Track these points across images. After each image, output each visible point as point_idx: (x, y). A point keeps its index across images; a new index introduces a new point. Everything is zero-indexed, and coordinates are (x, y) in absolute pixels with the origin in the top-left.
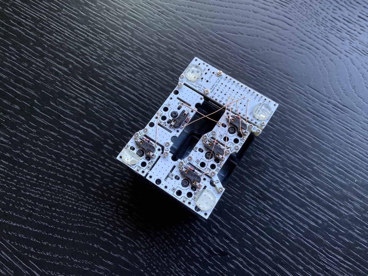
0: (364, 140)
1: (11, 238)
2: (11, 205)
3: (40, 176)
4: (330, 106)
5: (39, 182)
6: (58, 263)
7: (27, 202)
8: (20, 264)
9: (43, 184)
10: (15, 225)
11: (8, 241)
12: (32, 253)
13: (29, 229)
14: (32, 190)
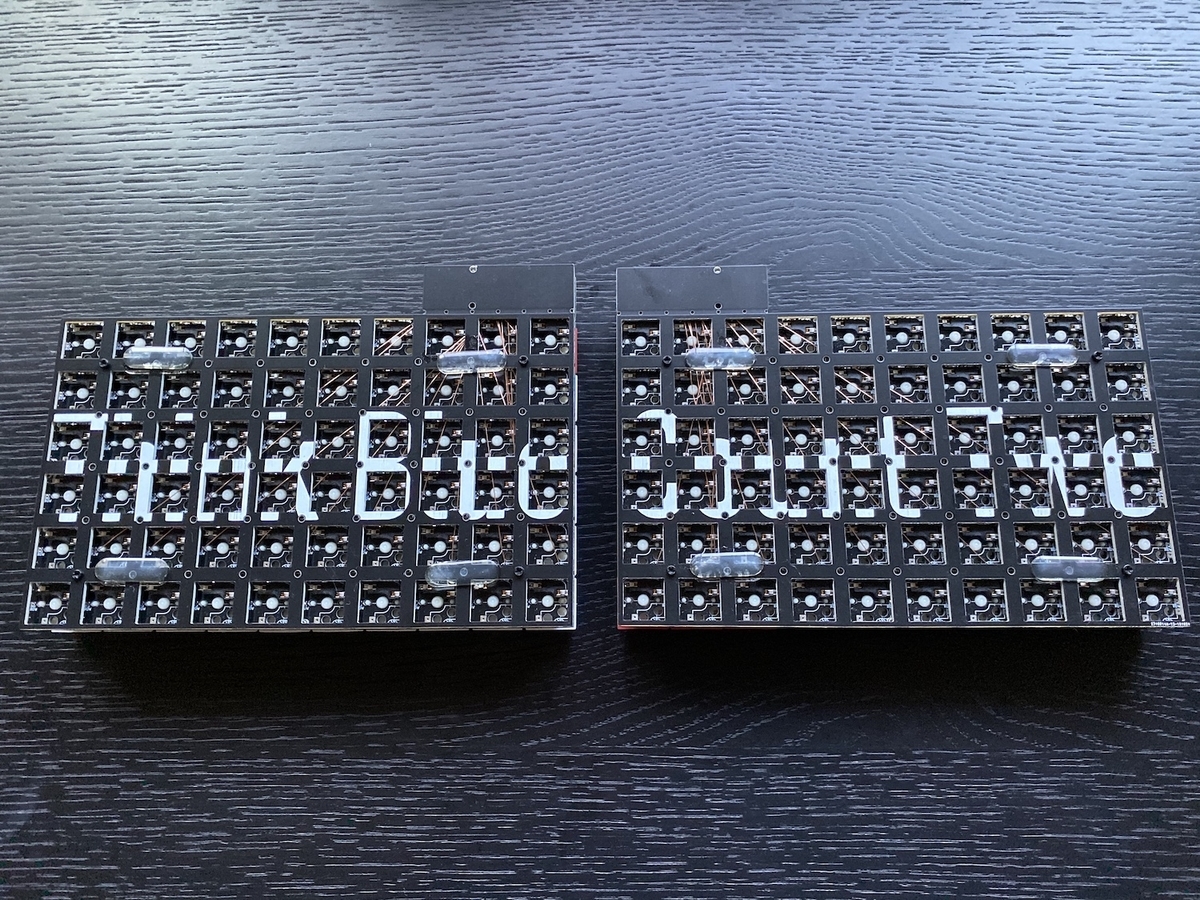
0: (993, 301)
1: (630, 738)
2: (592, 697)
3: (603, 630)
4: (921, 280)
5: (609, 640)
6: (719, 724)
7: (613, 678)
8: (669, 761)
9: (615, 638)
10: (620, 718)
11: (628, 746)
12: (675, 736)
13: (643, 710)
14: (608, 656)
